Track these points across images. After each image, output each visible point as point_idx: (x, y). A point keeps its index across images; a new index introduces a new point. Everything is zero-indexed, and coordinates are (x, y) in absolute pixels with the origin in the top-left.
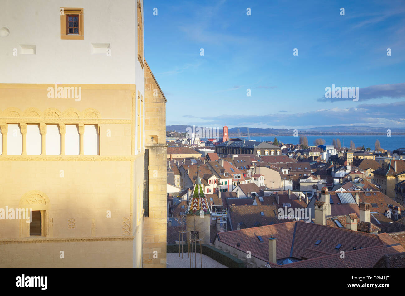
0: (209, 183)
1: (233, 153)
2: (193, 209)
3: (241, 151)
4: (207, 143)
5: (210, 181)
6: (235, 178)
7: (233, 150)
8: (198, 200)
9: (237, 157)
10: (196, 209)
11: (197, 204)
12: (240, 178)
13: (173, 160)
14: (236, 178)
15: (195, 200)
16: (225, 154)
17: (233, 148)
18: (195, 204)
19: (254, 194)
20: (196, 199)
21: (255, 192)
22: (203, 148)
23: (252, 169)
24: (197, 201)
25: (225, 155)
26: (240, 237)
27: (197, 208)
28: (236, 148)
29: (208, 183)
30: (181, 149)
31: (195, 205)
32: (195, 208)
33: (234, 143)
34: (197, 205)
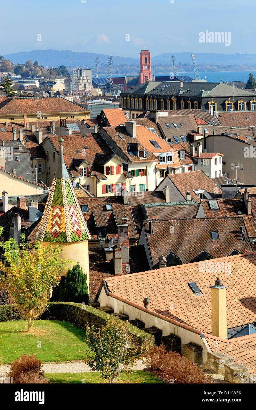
0: (105, 174)
1: (159, 109)
2: (53, 231)
3: (175, 105)
4: (106, 87)
5: (108, 168)
6: (161, 161)
7: (159, 102)
8: (61, 211)
9: (166, 117)
10: (58, 231)
11: (60, 219)
12: (171, 160)
13: (28, 126)
14: (164, 161)
15: (56, 212)
16: (141, 111)
17: (158, 98)
18: (55, 220)
19: (201, 194)
20: (57, 209)
21: (202, 191)
22: (97, 98)
23: (196, 143)
24: (60, 214)
25: (142, 113)
26: (151, 286)
27: (60, 228)
28: (165, 98)
29: (103, 173)
30: (47, 102)
31: (57, 223)
32: (56, 227)
33: (160, 87)
34: (59, 222)
